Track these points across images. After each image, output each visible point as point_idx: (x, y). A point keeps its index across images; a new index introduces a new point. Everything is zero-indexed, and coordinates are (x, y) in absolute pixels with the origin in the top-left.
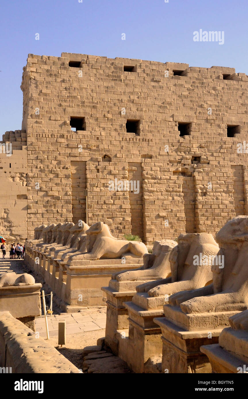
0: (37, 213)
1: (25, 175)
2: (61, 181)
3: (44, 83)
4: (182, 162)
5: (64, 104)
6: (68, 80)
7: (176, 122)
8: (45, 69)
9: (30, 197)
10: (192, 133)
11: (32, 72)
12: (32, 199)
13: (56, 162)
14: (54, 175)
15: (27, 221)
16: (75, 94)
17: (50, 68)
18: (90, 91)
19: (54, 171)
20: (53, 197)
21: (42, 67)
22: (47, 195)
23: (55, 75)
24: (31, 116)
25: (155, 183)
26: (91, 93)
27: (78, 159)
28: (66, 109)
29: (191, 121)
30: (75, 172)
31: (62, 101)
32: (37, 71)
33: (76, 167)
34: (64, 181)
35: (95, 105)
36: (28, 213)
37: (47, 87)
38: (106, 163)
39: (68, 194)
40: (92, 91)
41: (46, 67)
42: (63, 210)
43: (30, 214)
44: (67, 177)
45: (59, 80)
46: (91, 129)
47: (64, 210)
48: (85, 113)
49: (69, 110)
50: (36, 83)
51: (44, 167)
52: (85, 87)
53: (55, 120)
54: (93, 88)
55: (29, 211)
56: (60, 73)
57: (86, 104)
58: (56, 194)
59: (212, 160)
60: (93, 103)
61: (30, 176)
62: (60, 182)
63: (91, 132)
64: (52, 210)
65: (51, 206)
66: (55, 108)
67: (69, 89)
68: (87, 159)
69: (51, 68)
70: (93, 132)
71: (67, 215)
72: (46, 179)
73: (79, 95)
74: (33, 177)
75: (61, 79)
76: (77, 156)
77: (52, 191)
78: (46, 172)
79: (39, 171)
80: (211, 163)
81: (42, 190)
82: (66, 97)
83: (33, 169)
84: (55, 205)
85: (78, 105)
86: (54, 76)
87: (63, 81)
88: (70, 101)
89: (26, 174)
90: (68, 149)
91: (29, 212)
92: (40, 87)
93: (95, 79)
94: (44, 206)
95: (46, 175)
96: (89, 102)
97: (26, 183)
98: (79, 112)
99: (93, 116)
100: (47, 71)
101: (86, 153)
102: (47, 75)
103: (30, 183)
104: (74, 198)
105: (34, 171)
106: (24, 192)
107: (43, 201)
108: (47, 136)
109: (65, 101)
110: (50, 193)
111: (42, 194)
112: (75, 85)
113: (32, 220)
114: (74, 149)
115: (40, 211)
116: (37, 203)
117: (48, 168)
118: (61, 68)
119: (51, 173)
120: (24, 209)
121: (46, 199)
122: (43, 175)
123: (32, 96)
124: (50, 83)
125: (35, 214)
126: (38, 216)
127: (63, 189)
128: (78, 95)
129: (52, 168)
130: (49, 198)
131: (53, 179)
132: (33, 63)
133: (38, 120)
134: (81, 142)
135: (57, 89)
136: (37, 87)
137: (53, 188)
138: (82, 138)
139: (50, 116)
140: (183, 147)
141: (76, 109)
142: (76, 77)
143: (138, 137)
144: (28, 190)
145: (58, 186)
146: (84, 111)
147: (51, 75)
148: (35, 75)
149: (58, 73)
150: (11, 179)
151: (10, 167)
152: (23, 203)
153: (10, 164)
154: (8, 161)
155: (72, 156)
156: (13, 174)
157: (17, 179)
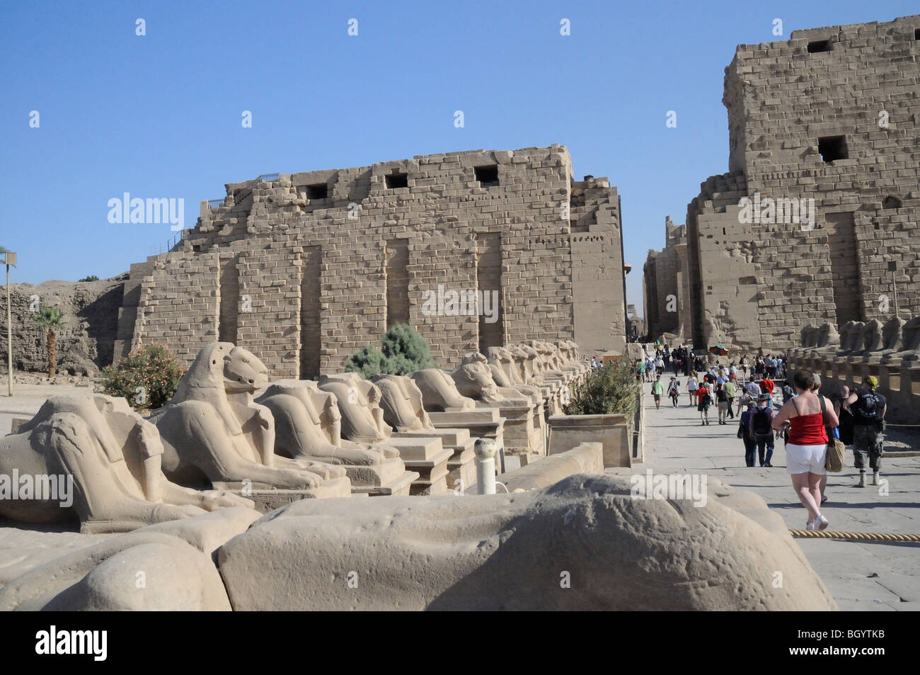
0: (775, 306)
1: (749, 245)
2: (811, 250)
3: (768, 89)
5: (804, 118)
6: (808, 76)
8: (767, 65)
9: (761, 279)
11: (745, 73)
12: (763, 282)
14: (799, 241)
15: (759, 320)
16: (823, 99)
17: (775, 62)
18: (850, 89)
19: (797, 233)
20: (799, 277)
21: (761, 63)
22: (788, 274)
23: (786, 72)
24: (751, 146)
26: (853, 92)
27: (837, 209)
28: (810, 127)
30: (833, 232)
31: (801, 113)
32: (755, 71)
33: (835, 224)
34: (816, 250)
35: (862, 111)
36: (759, 307)
37: (773, 94)
38: (892, 212)
39: (826, 270)
40: (854, 87)
41: (768, 62)
42: (819, 298)
43: (762, 307)
44: (821, 241)
45: (793, 79)
46: (858, 155)
47: (821, 298)
48: (845, 128)
49: (815, 127)
50: (754, 92)
51: (779, 229)
52: (840, 83)
53: (792, 148)
54: (856, 82)
55: (761, 303)
56: (793, 66)
57: (844, 113)
58: (804, 272)
60: (858, 108)
61: (757, 246)
62: (809, 252)
63: (858, 160)
64: (799, 300)
65: (797, 292)
66: (789, 127)
67: (812, 91)
68: (855, 207)
69: (777, 62)
70: (862, 160)
71: (825, 306)
72: (785, 249)
73: (830, 98)
74: (763, 247)
75: (796, 78)
76: (835, 205)
77: (796, 267)
78: (784, 237)
79: (772, 236)
81: (780, 266)
82: (807, 105)
83: (762, 233)
84: (803, 290)
85: (830, 117)
86: (783, 75)
87: (801, 79)
88: (815, 111)
89: (751, 243)
90: (819, 194)
91: (760, 305)
92: (761, 96)
93: (858, 66)
94: (786, 294)
95: (784, 242)
96: (851, 109)
97: (752, 257)
98: (834, 129)
99: (859, 131)
100: (772, 67)
101: (851, 198)
102: (772, 75)
103: (758, 257)
104: (836, 275)
105: (763, 238)
106: (750, 272)
107: (783, 285)
108: (780, 177)
109: (807, 113)
110: (794, 271)
111: (780, 273)
112: (823, 82)
113: (766, 317)
114: (829, 193)
115: (779, 302)
116: (772, 288)
117: (786, 229)
118: (795, 59)
119: (793, 237)
120: (752, 300)
121: (788, 281)
122: (779, 241)
123: (749, 113)
124: (778, 87)
125: (771, 307)
126: (777, 310)
127: (815, 262)
128: (828, 100)
129: (794, 228)
130: (793, 280)
131: (796, 248)
132: (746, 60)
133: (762, 152)
134: (842, 179)
135: (791, 95)
136: (755, 97)
137: (798, 262)
138: (842, 172)
139: (784, 143)
141: (827, 124)
142: (822, 68)
144: (757, 269)
145: (806, 259)
146: (842, 125)
147: (778, 73)
148: (751, 77)
149: (790, 67)
150: (727, 254)
151: (724, 234)
152: (750, 290)
153: (724, 229)
154: (721, 225)
155: (826, 206)
156: (729, 245)
157: (737, 252)
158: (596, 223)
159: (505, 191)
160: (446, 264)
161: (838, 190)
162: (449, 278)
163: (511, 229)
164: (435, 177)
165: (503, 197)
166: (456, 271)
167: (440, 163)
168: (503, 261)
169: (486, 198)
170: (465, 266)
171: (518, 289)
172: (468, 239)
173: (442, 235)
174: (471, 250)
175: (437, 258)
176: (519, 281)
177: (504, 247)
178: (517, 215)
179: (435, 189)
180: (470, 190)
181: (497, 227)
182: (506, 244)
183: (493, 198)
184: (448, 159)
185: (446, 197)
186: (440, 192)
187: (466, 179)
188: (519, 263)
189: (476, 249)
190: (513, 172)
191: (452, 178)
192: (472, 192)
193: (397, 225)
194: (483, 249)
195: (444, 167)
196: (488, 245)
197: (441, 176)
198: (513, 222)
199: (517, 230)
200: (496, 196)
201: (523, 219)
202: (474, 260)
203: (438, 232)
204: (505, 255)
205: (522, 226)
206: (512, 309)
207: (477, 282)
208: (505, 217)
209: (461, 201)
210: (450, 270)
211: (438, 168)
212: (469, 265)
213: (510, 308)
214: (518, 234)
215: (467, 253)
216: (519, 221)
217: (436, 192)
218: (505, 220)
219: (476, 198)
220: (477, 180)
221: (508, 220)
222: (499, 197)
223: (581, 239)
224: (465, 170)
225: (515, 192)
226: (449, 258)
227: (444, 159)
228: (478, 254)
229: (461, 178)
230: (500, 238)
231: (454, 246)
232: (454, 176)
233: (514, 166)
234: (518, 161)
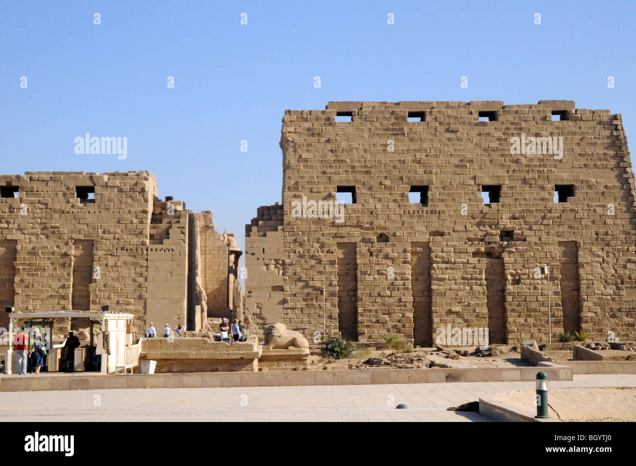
0: (296, 308)
1: (281, 262)
2: (324, 269)
3: (305, 146)
4: (486, 240)
5: (329, 170)
6: (334, 139)
7: (479, 185)
8: (306, 128)
9: (287, 288)
10: (501, 199)
11: (289, 132)
12: (289, 290)
13: (318, 245)
14: (316, 261)
15: (283, 318)
16: (343, 158)
17: (311, 126)
18: (362, 152)
19: (316, 256)
20: (314, 288)
21: (302, 126)
22: (307, 286)
23: (318, 134)
24: (289, 188)
25: (447, 269)
26: (364, 154)
27: (346, 240)
28: (331, 178)
29: (501, 182)
30: (342, 256)
31: (326, 166)
32: (296, 131)
33: (344, 250)
34: (328, 269)
35: (369, 169)
36: (284, 308)
37: (308, 150)
38: (382, 244)
39: (333, 284)
40: (365, 151)
41: (307, 125)
42: (327, 304)
43: (286, 309)
44: (332, 263)
45: (323, 140)
46: (363, 201)
47: (329, 304)
48: (356, 181)
49: (336, 178)
50: (294, 147)
51: (303, 252)
52: (356, 147)
53: (318, 192)
54: (367, 148)
55: (286, 306)
56: (324, 131)
57: (357, 169)
58: (318, 284)
59: (530, 235)
60: (366, 167)
61: (287, 263)
62: (323, 270)
63: (363, 205)
64: (313, 305)
65: (312, 299)
66: (317, 177)
67: (336, 151)
68: (358, 239)
69: (313, 126)
70: (366, 205)
71: (331, 310)
72: (306, 266)
73: (347, 157)
74: (291, 265)
75: (325, 139)
76: (345, 237)
77: (313, 280)
78: (306, 258)
79: (298, 257)
80: (528, 239)
81: (301, 279)
82: (331, 161)
83: (290, 254)
84: (317, 298)
85: (347, 172)
86: (316, 136)
87: (328, 141)
88: (336, 166)
89: (283, 261)
90: (334, 228)
91: (285, 307)
92: (299, 150)
93: (369, 135)
94: (304, 300)
95: (306, 261)
96: (362, 167)
97: (282, 271)
98: (348, 180)
99: (365, 184)
100: (309, 129)
101: (356, 232)
102: (309, 135)
103: (287, 272)
104: (341, 288)
105: (291, 257)
106: (280, 283)
107: (302, 293)
109: (331, 167)
110: (311, 283)
111: (301, 284)
112: (344, 145)
113: (289, 316)
114: (341, 228)
115: (299, 306)
116: (295, 295)
117: (308, 252)
118: (326, 125)
119: (313, 259)
120: (280, 303)
121: (306, 291)
122: (303, 261)
123: (289, 163)
124: (312, 145)
125: (293, 309)
126: (297, 311)
127: (326, 278)
128: (346, 158)
129: (314, 252)
130: (310, 290)
131: (314, 266)
132: (290, 121)
133: (296, 193)
134: (351, 218)
135: (320, 152)
136: (295, 151)
137: (314, 277)
138: (351, 213)
139: (312, 188)
140: (488, 219)
141: (344, 176)
142: (344, 134)
143: (426, 209)
144: (285, 280)
145: (321, 275)
146: (354, 179)
147: (313, 134)
148: (294, 135)
149: (322, 131)
150: (265, 268)
151: (264, 252)
152: (279, 296)
153: (264, 249)
154: (261, 246)
155: (338, 237)
156: (267, 261)
157: (272, 267)
158: (168, 238)
159: (99, 208)
160: (48, 262)
161: (348, 226)
162: (49, 274)
163: (102, 238)
164: (42, 191)
165: (97, 213)
166: (55, 269)
167: (47, 181)
168: (95, 263)
169: (84, 213)
170: (63, 265)
171: (105, 286)
172: (67, 244)
173: (45, 239)
174: (68, 253)
175: (40, 257)
176: (106, 279)
177: (95, 252)
178: (107, 228)
179: (42, 202)
180: (71, 204)
181: (91, 236)
182: (97, 249)
183: (89, 213)
184: (55, 177)
185: (51, 209)
186: (46, 205)
187: (68, 196)
188: (106, 265)
189: (73, 252)
190: (106, 193)
191: (57, 194)
192: (73, 206)
193: (7, 228)
194: (79, 252)
195: (50, 184)
196: (82, 249)
197: (47, 191)
198: (104, 232)
199: (107, 239)
200: (92, 211)
201: (112, 230)
202: (71, 260)
203: (43, 237)
204: (96, 258)
205: (111, 236)
206: (99, 301)
207: (72, 278)
208: (98, 228)
209: (63, 213)
210: (51, 267)
211: (45, 185)
212: (67, 265)
213: (98, 300)
214: (108, 242)
215: (66, 255)
216: (109, 232)
217: (42, 204)
218: (98, 231)
219: (75, 211)
220: (77, 197)
221: (100, 231)
222: (94, 213)
223: (156, 250)
224: (68, 188)
225: (107, 209)
226: (50, 258)
227: (51, 178)
228: (74, 256)
229: (65, 195)
230: (93, 245)
231: (55, 248)
232: (58, 193)
233: (107, 188)
234: (112, 185)
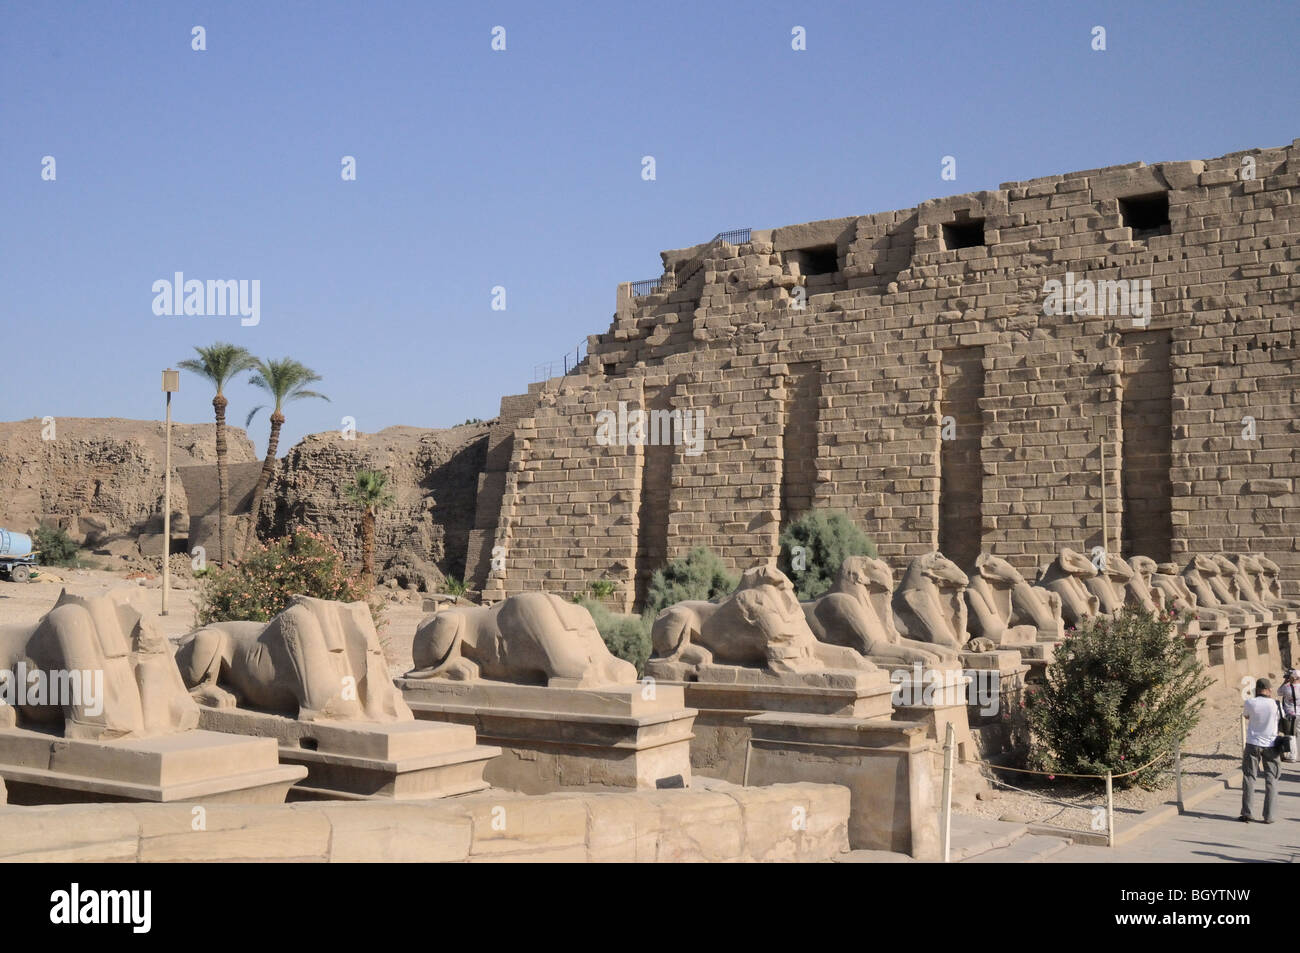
159: (1183, 245)
160: (1058, 396)
162: (1062, 423)
163: (1193, 322)
164: (1038, 223)
165: (1178, 258)
166: (1076, 409)
167: (1050, 196)
168: (1176, 388)
169: (1142, 262)
170: (1096, 399)
171: (1206, 446)
172: (1102, 345)
173: (1050, 338)
174: (1107, 367)
175: (1039, 384)
176: (1210, 428)
177: (1177, 359)
178: (1207, 293)
179: (1038, 247)
180: (1109, 245)
181: (1163, 320)
182: (1181, 352)
183: (1156, 260)
184: (1066, 187)
185: (1059, 262)
186: (1049, 253)
187: (1101, 224)
188: (1209, 392)
189: (1119, 364)
190: (1201, 205)
191: (1073, 224)
192: (1114, 250)
193: (962, 320)
194: (1135, 365)
195: (1056, 202)
196: (1144, 356)
197: (1050, 221)
198: (1198, 307)
199: (1208, 323)
200: (1163, 256)
201: (1219, 300)
202: (1114, 386)
203: (1044, 332)
204: (1180, 375)
205: (1218, 315)
206: (1193, 487)
207: (1119, 432)
208: (1181, 298)
209: (1090, 269)
210: (1065, 406)
211: (1045, 205)
212: (1104, 398)
213: (1189, 484)
214: (1209, 331)
215: (1101, 373)
216: (1212, 305)
217: (1040, 252)
218: (1181, 305)
219: (1121, 260)
220: (1126, 224)
221: (1188, 304)
222: (1170, 258)
224: (1100, 206)
225: (1205, 245)
226: (1063, 383)
227: (1057, 187)
228: (1123, 375)
229: (1092, 223)
230: (1171, 341)
231: (1074, 359)
232: (1078, 220)
233: (1203, 192)
234: (1213, 181)
